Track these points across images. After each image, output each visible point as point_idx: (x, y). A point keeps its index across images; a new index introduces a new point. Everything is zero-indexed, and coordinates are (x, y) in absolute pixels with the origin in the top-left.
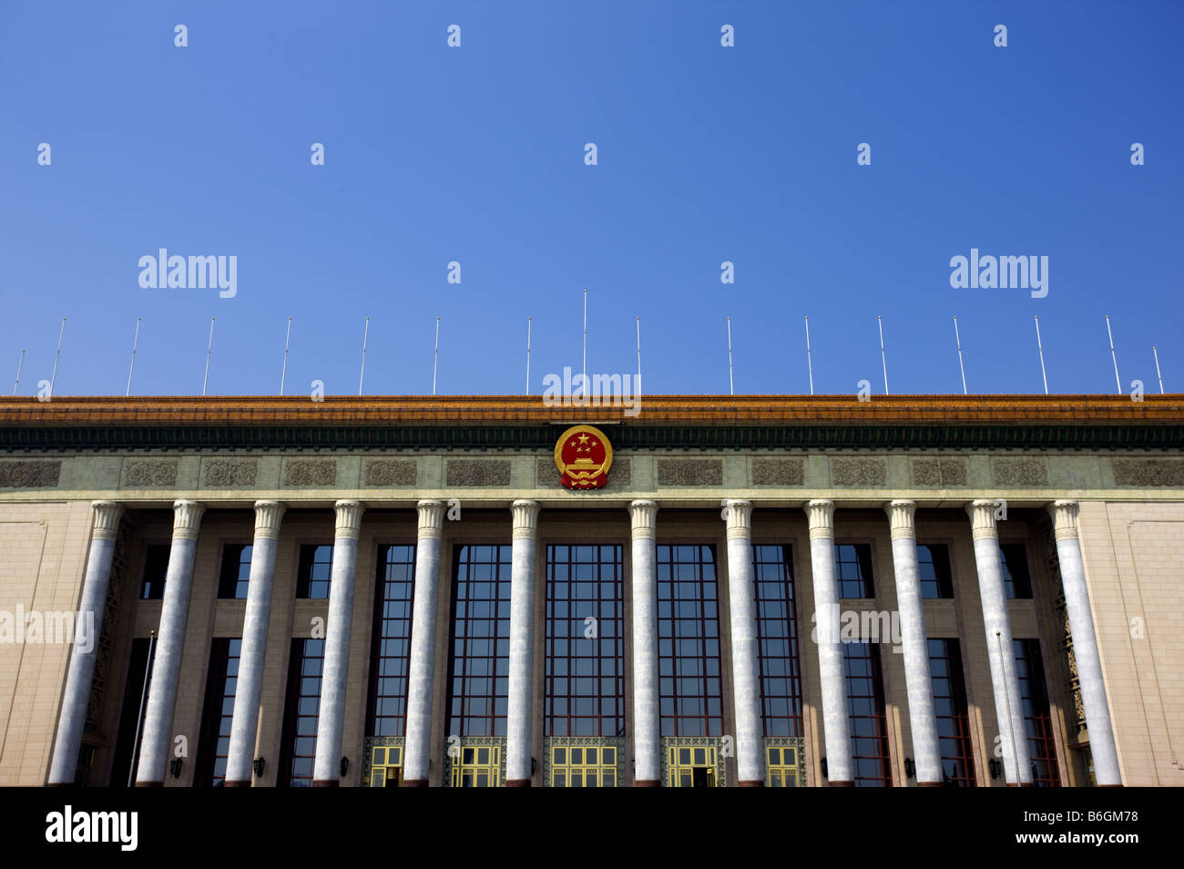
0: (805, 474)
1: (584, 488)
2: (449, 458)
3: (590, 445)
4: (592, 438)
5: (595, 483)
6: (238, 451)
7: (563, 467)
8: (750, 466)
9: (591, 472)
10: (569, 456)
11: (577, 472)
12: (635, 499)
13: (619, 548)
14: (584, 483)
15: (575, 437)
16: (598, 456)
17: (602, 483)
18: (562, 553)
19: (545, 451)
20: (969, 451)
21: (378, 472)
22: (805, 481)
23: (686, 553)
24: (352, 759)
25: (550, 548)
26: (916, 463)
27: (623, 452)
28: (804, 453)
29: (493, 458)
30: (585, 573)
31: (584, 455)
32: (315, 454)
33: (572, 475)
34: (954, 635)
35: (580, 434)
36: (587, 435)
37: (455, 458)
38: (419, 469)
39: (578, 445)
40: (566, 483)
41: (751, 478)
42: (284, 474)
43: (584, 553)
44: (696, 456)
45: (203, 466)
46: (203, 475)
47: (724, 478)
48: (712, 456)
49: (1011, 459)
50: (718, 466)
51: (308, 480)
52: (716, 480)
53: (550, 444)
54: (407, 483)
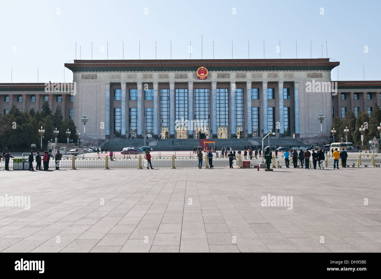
0: (246, 76)
1: (202, 79)
2: (175, 73)
3: (204, 71)
4: (204, 69)
5: (205, 78)
6: (132, 72)
7: (198, 75)
8: (235, 74)
9: (204, 76)
10: (199, 73)
11: (201, 76)
12: (213, 81)
13: (209, 89)
14: (202, 78)
15: (201, 69)
16: (205, 73)
17: (206, 78)
18: (197, 90)
19: (194, 71)
20: (279, 71)
21: (161, 76)
22: (246, 77)
23: (222, 90)
25: (195, 89)
26: (268, 74)
27: (210, 71)
28: (246, 72)
29: (184, 73)
30: (202, 94)
31: (202, 73)
32: (148, 72)
33: (200, 77)
34: (274, 106)
35: (202, 69)
36: (203, 69)
37: (176, 73)
38: (169, 75)
39: (201, 71)
40: (199, 78)
41: (235, 77)
42: (142, 77)
43: (202, 90)
44: (225, 72)
45: (126, 75)
46: (126, 77)
47: (230, 77)
48: (228, 72)
49: (287, 73)
50: (229, 75)
51: (147, 78)
52: (229, 77)
53: (196, 70)
54: (167, 78)
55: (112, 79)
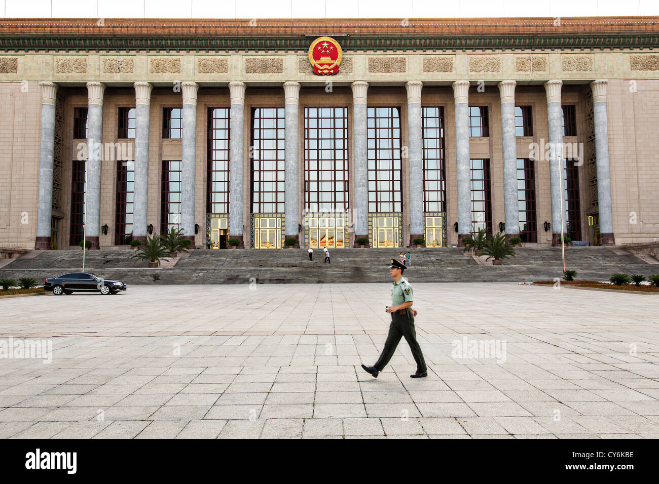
0: (454, 66)
1: (326, 74)
2: (246, 57)
3: (329, 49)
4: (330, 44)
5: (332, 71)
6: (122, 52)
7: (314, 62)
8: (422, 61)
9: (330, 65)
10: (317, 56)
11: (321, 65)
12: (355, 81)
13: (346, 109)
14: (326, 71)
15: (320, 44)
16: (334, 55)
17: (336, 71)
18: (313, 112)
19: (302, 52)
20: (549, 51)
21: (205, 65)
22: (453, 70)
23: (384, 112)
24: (200, 225)
25: (306, 109)
26: (518, 58)
27: (349, 52)
28: (454, 53)
29: (272, 57)
30: (326, 123)
31: (326, 55)
32: (167, 54)
33: (319, 66)
35: (323, 42)
36: (327, 42)
37: (250, 57)
38: (229, 63)
39: (322, 49)
40: (315, 71)
41: (422, 68)
42: (149, 67)
43: (326, 112)
44: (390, 55)
45: (101, 62)
46: (102, 67)
47: (407, 68)
48: (399, 55)
49: (573, 55)
50: (403, 61)
51: (164, 70)
52: (402, 70)
53: (306, 48)
54: (223, 72)
55: (61, 74)
